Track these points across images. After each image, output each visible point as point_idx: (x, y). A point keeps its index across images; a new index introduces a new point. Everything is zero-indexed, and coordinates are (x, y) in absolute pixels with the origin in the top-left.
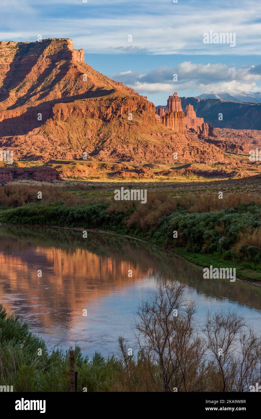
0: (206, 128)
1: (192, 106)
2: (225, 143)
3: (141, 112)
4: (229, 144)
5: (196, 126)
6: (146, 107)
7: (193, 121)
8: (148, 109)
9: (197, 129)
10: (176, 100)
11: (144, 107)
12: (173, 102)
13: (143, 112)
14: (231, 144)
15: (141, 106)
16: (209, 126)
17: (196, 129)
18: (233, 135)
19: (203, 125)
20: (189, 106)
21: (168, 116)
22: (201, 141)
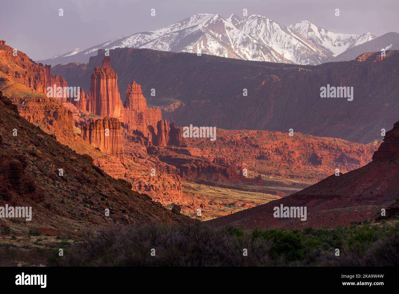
0: (166, 131)
1: (140, 86)
2: (196, 163)
3: (51, 123)
4: (203, 165)
5: (145, 126)
6: (59, 114)
7: (140, 117)
8: (62, 118)
9: (149, 132)
10: (107, 76)
11: (55, 114)
12: (102, 80)
13: (55, 122)
14: (207, 165)
15: (51, 113)
16: (171, 126)
17: (146, 132)
18: (221, 142)
19: (159, 123)
20: (134, 86)
21: (94, 126)
22: (152, 159)
